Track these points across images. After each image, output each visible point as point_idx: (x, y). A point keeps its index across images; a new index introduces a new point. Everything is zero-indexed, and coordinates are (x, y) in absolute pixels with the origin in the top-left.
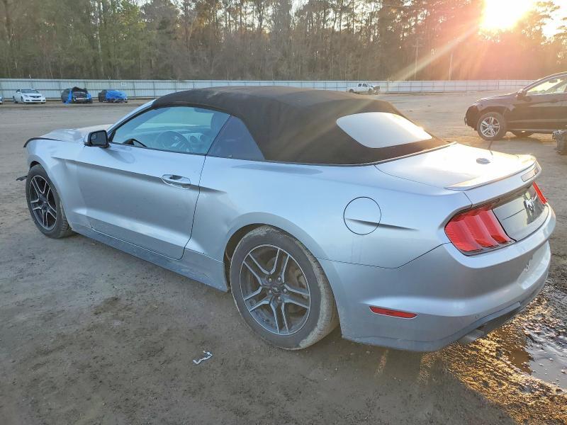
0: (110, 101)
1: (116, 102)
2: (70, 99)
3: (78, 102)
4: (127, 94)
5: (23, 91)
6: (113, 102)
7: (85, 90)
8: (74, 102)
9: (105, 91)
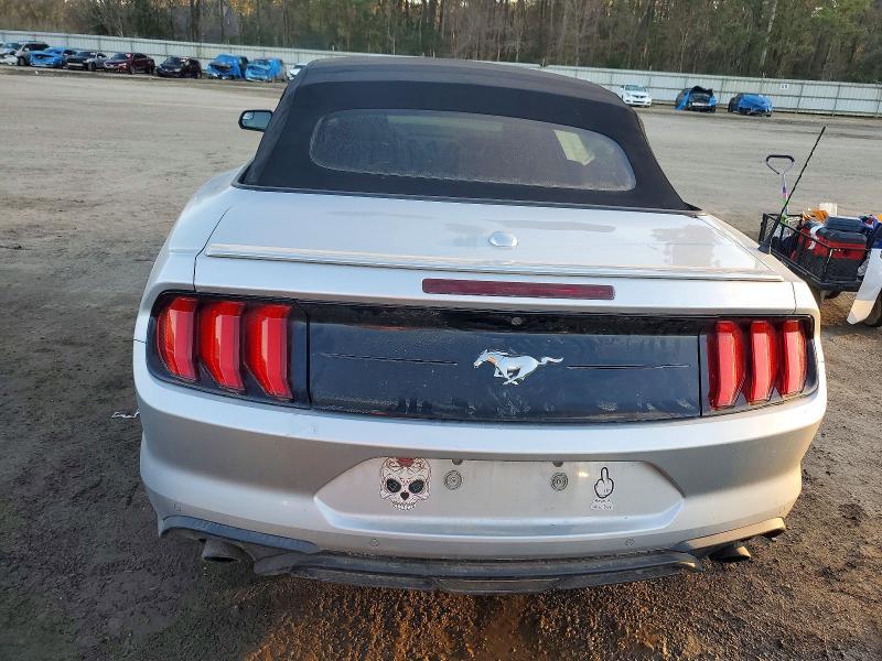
0: (744, 112)
1: (752, 114)
2: (685, 104)
3: (695, 109)
4: (775, 103)
5: (628, 88)
6: (745, 114)
7: (710, 92)
8: (689, 110)
9: (741, 96)
